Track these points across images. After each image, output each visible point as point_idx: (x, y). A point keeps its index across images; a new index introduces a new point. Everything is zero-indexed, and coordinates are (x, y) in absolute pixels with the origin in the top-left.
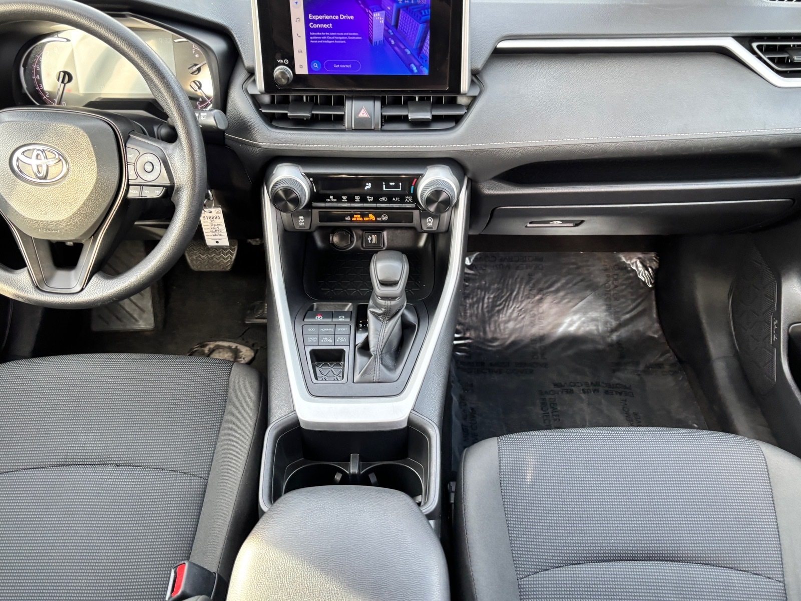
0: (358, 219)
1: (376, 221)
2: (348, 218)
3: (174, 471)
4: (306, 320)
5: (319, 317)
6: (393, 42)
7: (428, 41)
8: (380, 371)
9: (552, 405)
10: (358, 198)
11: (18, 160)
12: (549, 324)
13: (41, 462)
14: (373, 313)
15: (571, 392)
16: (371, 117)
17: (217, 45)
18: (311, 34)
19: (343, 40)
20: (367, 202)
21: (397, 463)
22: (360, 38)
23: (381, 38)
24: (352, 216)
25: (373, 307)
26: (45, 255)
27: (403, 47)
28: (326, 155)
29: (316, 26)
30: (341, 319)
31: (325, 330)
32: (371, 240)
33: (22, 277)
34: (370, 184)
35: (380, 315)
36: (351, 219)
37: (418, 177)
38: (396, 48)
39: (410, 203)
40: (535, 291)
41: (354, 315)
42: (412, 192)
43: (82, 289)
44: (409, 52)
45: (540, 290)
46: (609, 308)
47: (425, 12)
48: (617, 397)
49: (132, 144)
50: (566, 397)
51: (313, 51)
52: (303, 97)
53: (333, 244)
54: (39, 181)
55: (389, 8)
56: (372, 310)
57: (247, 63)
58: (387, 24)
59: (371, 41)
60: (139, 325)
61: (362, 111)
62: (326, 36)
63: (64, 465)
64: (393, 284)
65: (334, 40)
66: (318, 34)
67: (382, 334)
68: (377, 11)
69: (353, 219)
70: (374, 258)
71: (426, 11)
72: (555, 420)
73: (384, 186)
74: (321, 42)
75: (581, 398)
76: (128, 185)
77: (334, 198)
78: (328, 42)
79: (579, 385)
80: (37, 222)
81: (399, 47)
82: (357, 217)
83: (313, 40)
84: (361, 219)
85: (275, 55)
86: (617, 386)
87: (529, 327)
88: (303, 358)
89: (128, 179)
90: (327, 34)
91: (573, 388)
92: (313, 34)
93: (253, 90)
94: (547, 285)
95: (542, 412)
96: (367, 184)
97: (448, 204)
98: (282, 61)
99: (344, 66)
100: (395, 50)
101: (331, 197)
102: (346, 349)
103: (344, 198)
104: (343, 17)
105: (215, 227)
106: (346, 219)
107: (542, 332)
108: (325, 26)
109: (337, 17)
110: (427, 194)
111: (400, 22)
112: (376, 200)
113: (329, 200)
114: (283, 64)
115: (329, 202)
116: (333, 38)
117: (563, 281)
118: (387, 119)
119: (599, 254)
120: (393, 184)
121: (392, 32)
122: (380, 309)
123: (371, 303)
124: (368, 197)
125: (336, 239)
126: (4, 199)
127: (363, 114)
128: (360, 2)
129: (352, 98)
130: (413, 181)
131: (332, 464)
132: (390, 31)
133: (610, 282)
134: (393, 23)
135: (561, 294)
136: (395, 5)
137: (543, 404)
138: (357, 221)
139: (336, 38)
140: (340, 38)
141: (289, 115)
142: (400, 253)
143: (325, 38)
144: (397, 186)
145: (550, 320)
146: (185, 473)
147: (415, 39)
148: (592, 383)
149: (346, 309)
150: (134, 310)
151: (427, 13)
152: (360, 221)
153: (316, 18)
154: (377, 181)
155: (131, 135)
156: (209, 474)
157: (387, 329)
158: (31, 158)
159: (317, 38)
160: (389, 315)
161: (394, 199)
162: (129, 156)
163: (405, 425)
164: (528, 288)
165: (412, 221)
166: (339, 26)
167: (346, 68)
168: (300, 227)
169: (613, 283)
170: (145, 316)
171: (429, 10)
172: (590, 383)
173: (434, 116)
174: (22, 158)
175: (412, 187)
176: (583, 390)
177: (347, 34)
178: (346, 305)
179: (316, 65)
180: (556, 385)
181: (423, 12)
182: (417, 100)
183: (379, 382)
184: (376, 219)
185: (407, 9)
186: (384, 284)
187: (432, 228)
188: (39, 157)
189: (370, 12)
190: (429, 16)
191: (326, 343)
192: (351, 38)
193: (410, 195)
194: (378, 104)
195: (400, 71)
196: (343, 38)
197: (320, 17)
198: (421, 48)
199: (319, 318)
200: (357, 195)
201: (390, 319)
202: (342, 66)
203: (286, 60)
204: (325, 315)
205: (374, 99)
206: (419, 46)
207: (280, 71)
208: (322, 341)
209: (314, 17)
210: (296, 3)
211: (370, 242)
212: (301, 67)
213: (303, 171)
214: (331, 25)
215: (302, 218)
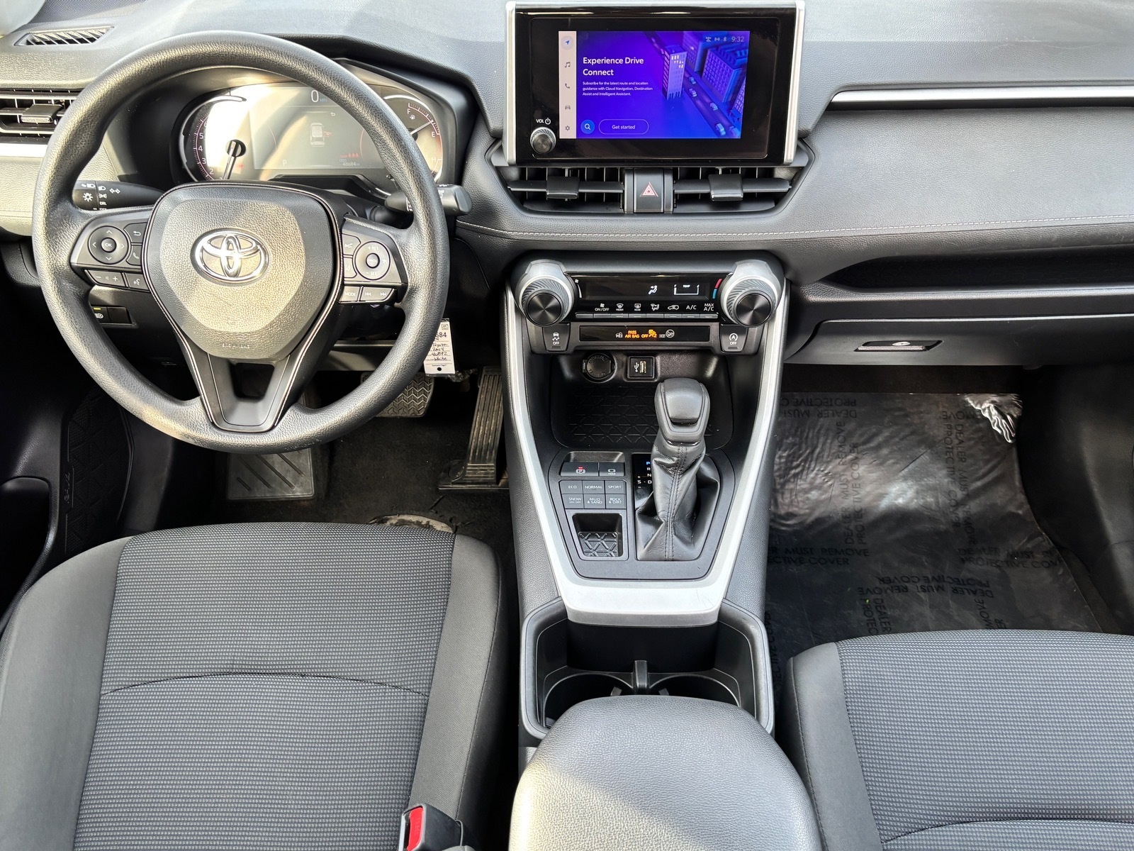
0: (633, 337)
1: (658, 339)
2: (619, 335)
3: (381, 684)
4: (562, 474)
5: (580, 470)
6: (695, 94)
7: (742, 92)
8: (674, 544)
9: (879, 608)
10: (638, 307)
11: (203, 249)
12: (868, 494)
13: (199, 668)
14: (659, 464)
15: (904, 590)
16: (660, 196)
17: (455, 99)
18: (584, 83)
19: (626, 92)
20: (651, 311)
21: (699, 676)
22: (651, 89)
23: (679, 88)
24: (625, 333)
25: (659, 456)
26: (224, 379)
27: (707, 100)
28: (599, 248)
29: (591, 73)
30: (612, 473)
31: (591, 487)
32: (639, 369)
33: (194, 408)
34: (656, 287)
35: (669, 466)
36: (624, 335)
37: (724, 276)
38: (699, 102)
39: (710, 312)
40: (847, 448)
41: (628, 468)
42: (714, 297)
43: (273, 427)
44: (715, 108)
45: (855, 446)
46: (952, 472)
47: (741, 54)
48: (972, 597)
49: (348, 229)
50: (899, 597)
51: (585, 108)
52: (564, 170)
53: (586, 374)
54: (228, 278)
55: (692, 48)
56: (658, 459)
57: (494, 124)
58: (688, 69)
59: (665, 92)
60: (293, 492)
61: (649, 188)
62: (604, 86)
63: (230, 673)
64: (690, 423)
65: (616, 91)
66: (595, 83)
67: (674, 493)
68: (676, 52)
69: (627, 336)
70: (661, 387)
71: (743, 51)
72: (885, 629)
73: (675, 289)
74: (596, 94)
75: (919, 598)
76: (343, 285)
77: (605, 307)
78: (606, 94)
79: (916, 580)
80: (222, 334)
81: (703, 101)
82: (633, 334)
83: (586, 92)
84: (638, 336)
85: (534, 113)
86: (969, 581)
87: (840, 499)
88: (565, 526)
89: (343, 277)
90: (605, 83)
91: (907, 584)
92: (587, 83)
93: (498, 162)
94: (862, 439)
95: (866, 618)
96: (652, 287)
97: (766, 313)
98: (542, 121)
99: (626, 127)
100: (697, 106)
101: (602, 305)
102: (622, 513)
103: (620, 306)
104: (628, 60)
105: (440, 347)
106: (617, 336)
107: (858, 506)
108: (604, 73)
109: (621, 61)
110: (737, 299)
111: (706, 66)
112: (663, 309)
113: (598, 309)
114: (544, 125)
115: (598, 312)
116: (614, 89)
117: (886, 433)
118: (681, 199)
119: (936, 396)
120: (689, 286)
121: (695, 80)
122: (670, 458)
123: (655, 450)
124: (652, 305)
126: (180, 303)
127: (649, 192)
128: (654, 40)
129: (632, 172)
130: (715, 282)
131: (607, 674)
132: (692, 79)
133: (953, 436)
134: (696, 69)
135: (885, 451)
136: (701, 44)
137: (866, 608)
138: (631, 339)
139: (618, 89)
141: (548, 194)
142: (696, 381)
143: (602, 89)
144: (692, 290)
145: (868, 489)
146: (396, 687)
147: (725, 90)
148: (933, 578)
149: (615, 461)
151: (743, 54)
152: (636, 340)
153: (593, 62)
154: (667, 282)
155: (346, 218)
156: (430, 688)
157: (680, 486)
158: (220, 249)
159: (591, 89)
160: (682, 466)
161: (688, 307)
162: (345, 246)
163: (714, 620)
164: (836, 443)
165: (708, 339)
166: (622, 73)
167: (628, 130)
168: (554, 347)
169: (957, 437)
170: (302, 479)
171: (747, 50)
172: (930, 577)
173: (745, 194)
174: (209, 248)
175: (715, 290)
176: (922, 587)
177: (634, 84)
178: (615, 455)
179: (588, 126)
180: (882, 580)
181: (738, 52)
182: (720, 173)
183: (673, 560)
184: (658, 336)
185: (717, 49)
186: (677, 422)
187: (736, 348)
188: (231, 247)
189: (666, 53)
190: (747, 58)
191: (595, 505)
192: (638, 89)
193: (710, 301)
194: (669, 179)
195: (703, 134)
196: (627, 89)
197: (599, 61)
198: (732, 102)
199: (580, 472)
200: (638, 302)
201: (684, 473)
202: (623, 127)
203: (548, 119)
204: (590, 467)
205: (664, 171)
206: (730, 99)
207: (540, 134)
208: (589, 502)
209: (589, 61)
210: (568, 42)
211: (637, 371)
212: (568, 128)
213: (565, 269)
214: (612, 71)
215: (558, 335)
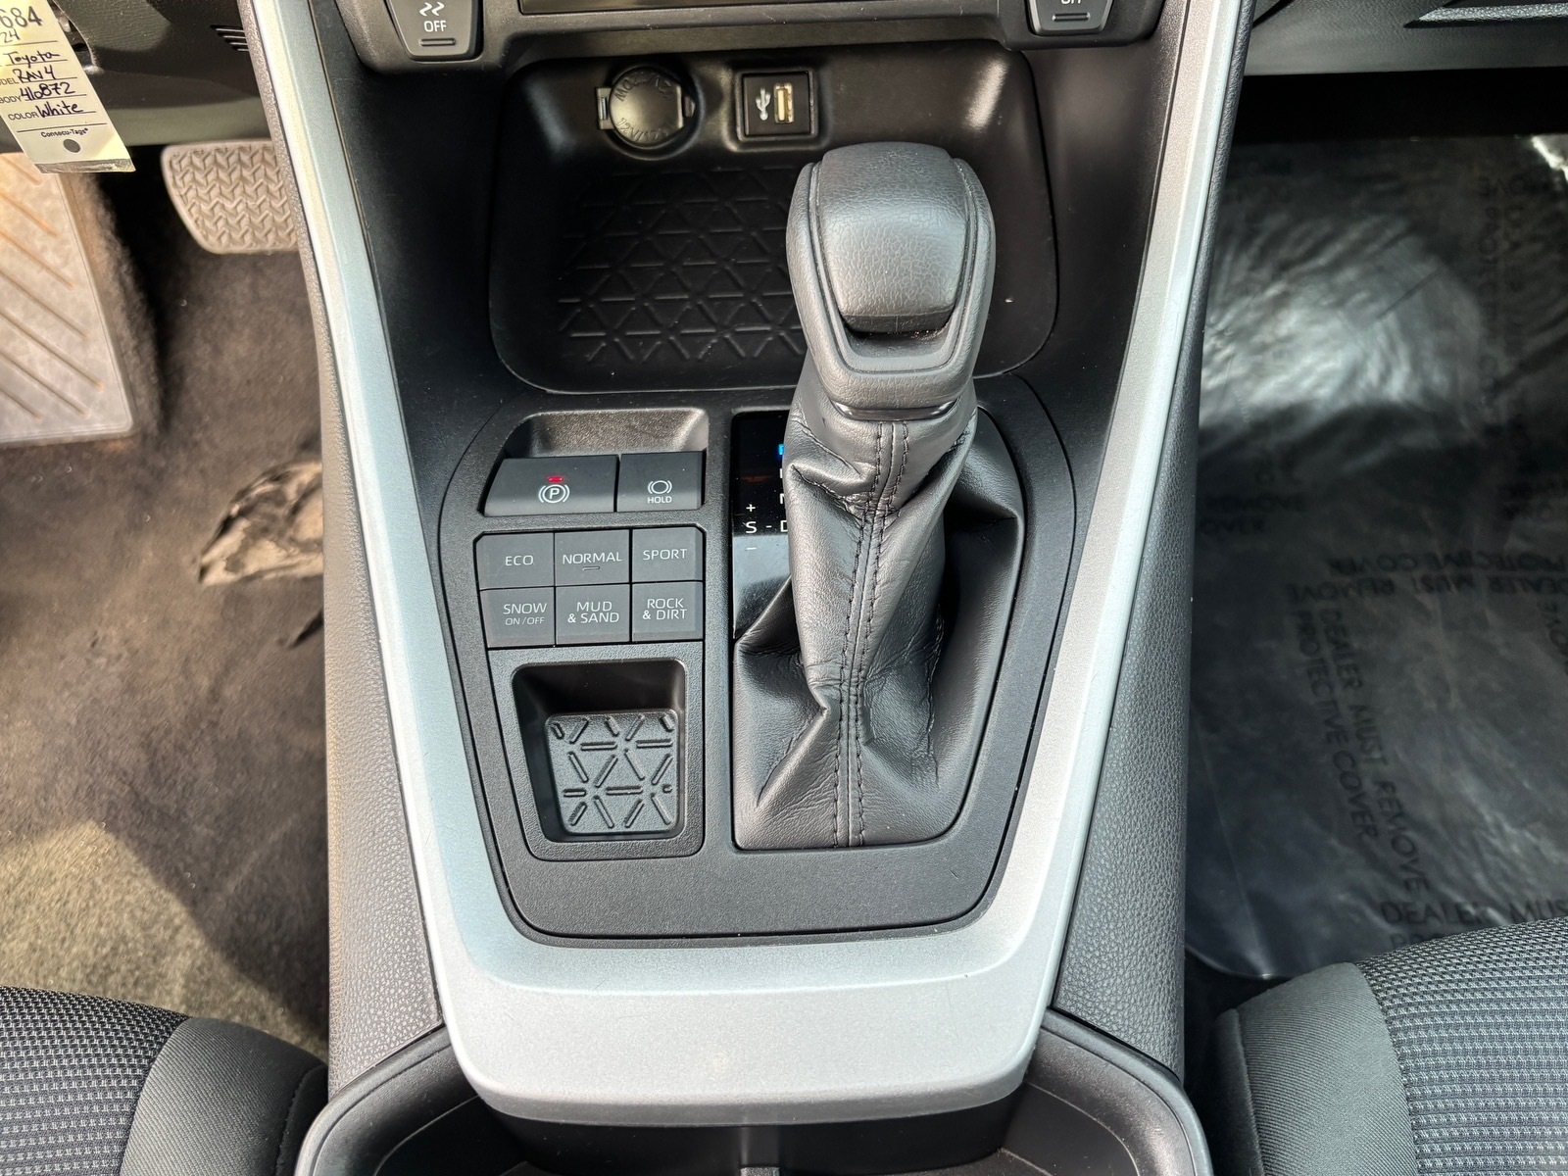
4: (492, 508)
5: (554, 489)
8: (864, 782)
9: (1332, 633)
12: (1307, 372)
14: (808, 481)
15: (1387, 588)
25: (807, 454)
30: (660, 497)
31: (584, 558)
32: (772, 108)
35: (845, 491)
40: (1264, 273)
41: (716, 476)
45: (1284, 267)
46: (1491, 311)
48: (1530, 598)
50: (1374, 605)
53: (613, 134)
60: (88, 423)
64: (920, 330)
67: (862, 593)
72: (1349, 683)
75: (1420, 608)
79: (1410, 563)
86: (1524, 561)
87: (1248, 385)
88: (482, 715)
91: (1390, 574)
94: (1300, 251)
95: (1304, 658)
102: (686, 656)
107: (1288, 398)
117: (1354, 234)
119: (1466, 144)
122: (846, 464)
123: (797, 430)
125: (626, 114)
133: (1499, 234)
135: (1350, 274)
137: (1307, 630)
142: (940, 156)
145: (1308, 360)
148: (1448, 558)
149: (679, 440)
150: (66, 379)
157: (885, 564)
160: (891, 489)
164: (1245, 261)
168: (429, 42)
169: (1506, 236)
170: (100, 393)
172: (1440, 556)
176: (1425, 580)
178: (677, 422)
180: (1337, 566)
183: (862, 845)
186: (865, 332)
187: (1080, 18)
191: (591, 632)
199: (554, 499)
204: (589, 474)
208: (572, 619)
211: (764, 116)
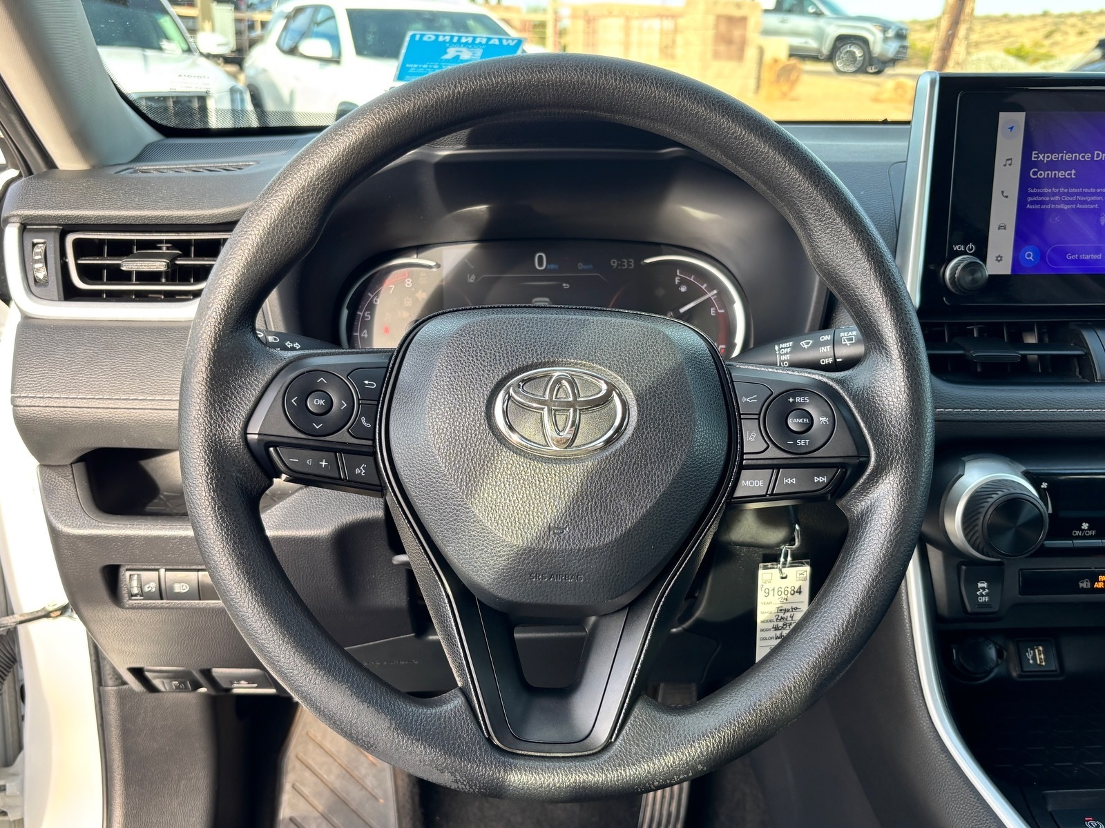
2: (1084, 584)
18: (1030, 190)
19: (1092, 202)
24: (1094, 578)
28: (1071, 432)
29: (1043, 174)
32: (1034, 658)
36: (1093, 584)
43: (610, 744)
51: (1027, 227)
62: (1060, 194)
65: (1076, 202)
66: (1047, 190)
69: (1096, 585)
76: (741, 465)
77: (1090, 529)
83: (1033, 203)
89: (742, 452)
90: (1063, 190)
92: (1034, 190)
98: (962, 248)
99: (1087, 257)
101: (1085, 526)
104: (1100, 156)
105: (788, 614)
106: (1081, 585)
108: (1061, 174)
109: (1088, 157)
113: (1078, 533)
114: (964, 253)
115: (1079, 538)
116: (1074, 198)
129: (1091, 327)
139: (1079, 198)
140: (1089, 199)
141: (973, 355)
143: (1057, 198)
153: (1047, 157)
159: (1041, 198)
166: (1088, 175)
167: (1090, 261)
168: (981, 605)
174: (519, 396)
179: (1029, 255)
196: (1094, 198)
202: (1082, 257)
203: (971, 245)
207: (962, 265)
209: (1041, 157)
210: (1011, 128)
211: (1031, 662)
212: (999, 259)
213: (1023, 468)
214: (1073, 172)
215: (985, 585)
